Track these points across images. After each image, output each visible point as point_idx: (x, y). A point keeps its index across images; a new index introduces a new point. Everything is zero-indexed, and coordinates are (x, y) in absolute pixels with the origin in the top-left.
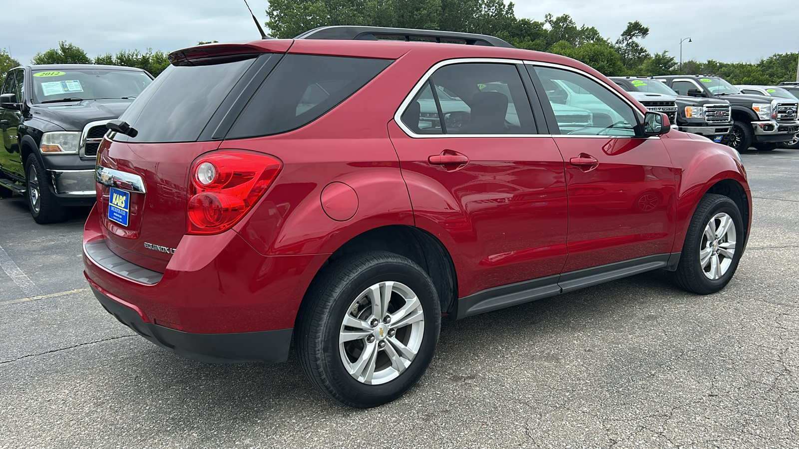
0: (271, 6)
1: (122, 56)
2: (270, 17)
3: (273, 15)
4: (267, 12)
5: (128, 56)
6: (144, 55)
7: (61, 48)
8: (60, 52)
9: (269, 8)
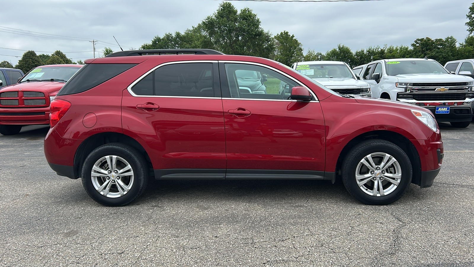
0: (470, 12)
1: (370, 50)
2: (470, 19)
3: (472, 17)
4: (467, 15)
5: (373, 50)
6: (382, 49)
7: (339, 47)
8: (338, 50)
9: (469, 13)
